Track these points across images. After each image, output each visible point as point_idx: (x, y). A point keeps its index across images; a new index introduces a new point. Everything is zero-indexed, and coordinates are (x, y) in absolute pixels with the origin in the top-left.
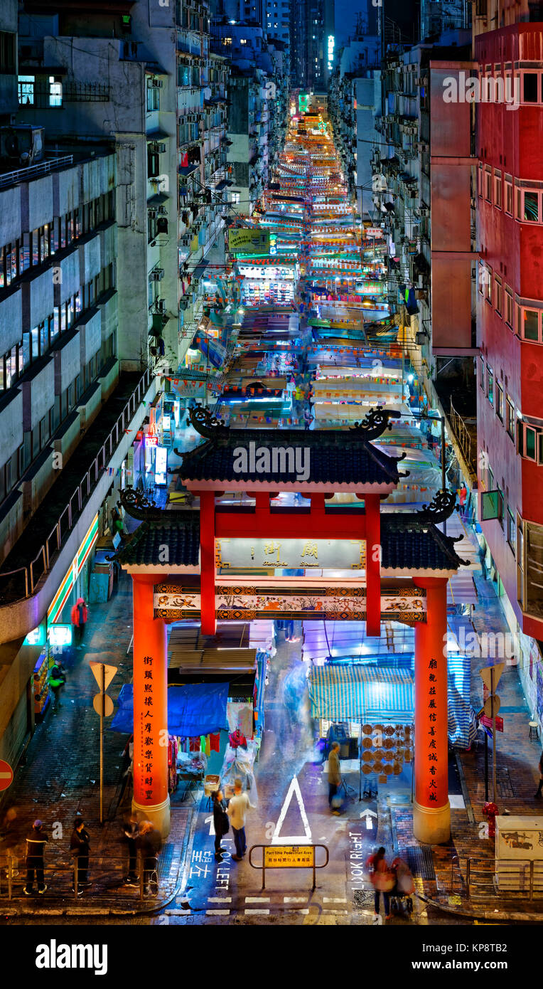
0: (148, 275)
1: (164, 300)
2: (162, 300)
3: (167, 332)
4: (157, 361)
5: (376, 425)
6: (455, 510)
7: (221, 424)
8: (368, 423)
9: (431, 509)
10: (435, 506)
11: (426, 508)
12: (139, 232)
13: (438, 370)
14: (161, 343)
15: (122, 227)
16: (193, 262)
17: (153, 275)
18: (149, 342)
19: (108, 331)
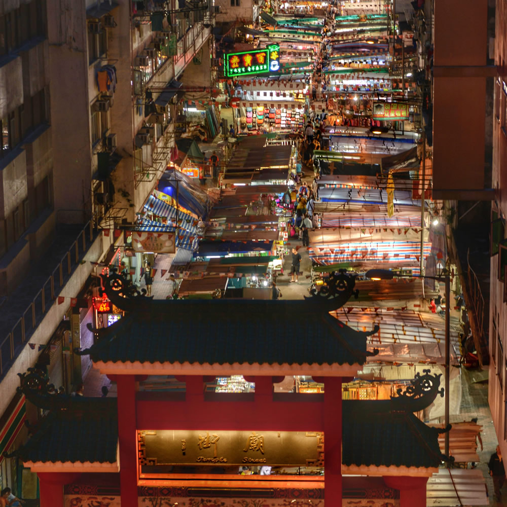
0: (91, 104)
1: (114, 134)
2: (112, 135)
3: (119, 175)
4: (106, 210)
5: (338, 292)
6: (439, 395)
7: (142, 293)
8: (327, 290)
9: (407, 394)
10: (413, 391)
11: (402, 393)
12: (77, 49)
13: (459, 216)
14: (110, 189)
15: (55, 45)
16: (157, 85)
17: (98, 104)
18: (93, 187)
19: (38, 176)
